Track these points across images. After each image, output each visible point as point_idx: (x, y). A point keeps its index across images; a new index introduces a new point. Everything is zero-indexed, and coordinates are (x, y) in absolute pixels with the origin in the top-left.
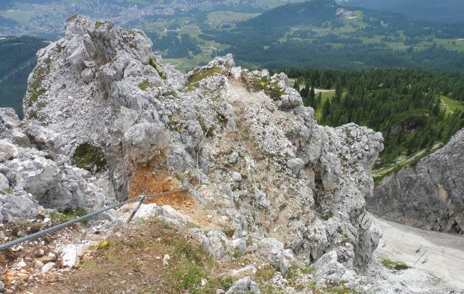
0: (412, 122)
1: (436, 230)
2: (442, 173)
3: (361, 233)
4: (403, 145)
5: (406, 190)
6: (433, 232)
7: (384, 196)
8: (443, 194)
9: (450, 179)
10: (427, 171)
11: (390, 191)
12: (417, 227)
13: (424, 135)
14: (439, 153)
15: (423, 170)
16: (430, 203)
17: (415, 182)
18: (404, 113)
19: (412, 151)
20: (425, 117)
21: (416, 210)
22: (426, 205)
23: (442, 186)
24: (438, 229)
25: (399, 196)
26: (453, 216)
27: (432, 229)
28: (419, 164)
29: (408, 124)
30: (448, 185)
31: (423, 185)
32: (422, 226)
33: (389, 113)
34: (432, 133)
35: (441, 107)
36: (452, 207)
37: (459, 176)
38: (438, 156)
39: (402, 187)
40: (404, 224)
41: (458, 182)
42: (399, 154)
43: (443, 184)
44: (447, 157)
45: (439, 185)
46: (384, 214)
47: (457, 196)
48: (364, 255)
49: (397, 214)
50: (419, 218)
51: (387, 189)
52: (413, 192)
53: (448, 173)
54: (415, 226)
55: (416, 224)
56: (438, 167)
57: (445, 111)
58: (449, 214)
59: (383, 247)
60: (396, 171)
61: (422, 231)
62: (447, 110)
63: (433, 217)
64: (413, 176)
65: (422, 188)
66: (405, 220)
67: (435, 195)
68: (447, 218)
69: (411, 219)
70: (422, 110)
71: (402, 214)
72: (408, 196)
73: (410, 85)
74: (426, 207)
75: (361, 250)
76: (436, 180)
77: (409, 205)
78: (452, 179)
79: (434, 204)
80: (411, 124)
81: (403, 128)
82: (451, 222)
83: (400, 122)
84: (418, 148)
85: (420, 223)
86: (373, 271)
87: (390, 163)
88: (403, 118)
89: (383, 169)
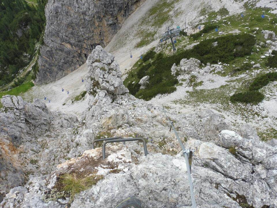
0: (23, 23)
1: (81, 65)
2: (58, 36)
3: (23, 112)
4: (31, 38)
5: (52, 58)
6: (81, 66)
7: (47, 70)
8: (68, 46)
9: (64, 36)
10: (51, 41)
11: (47, 66)
12: (73, 71)
13: (35, 25)
14: (48, 28)
15: (50, 42)
16: (68, 55)
17: (52, 51)
18: (14, 20)
19: (38, 38)
20: (26, 15)
21: (66, 63)
22: (67, 57)
23: (64, 43)
24: (82, 63)
25: (53, 64)
26: (81, 52)
27: (80, 65)
28: (45, 41)
29: (22, 25)
30: (66, 40)
31: (57, 49)
32: (75, 68)
33: (7, 26)
34: (38, 21)
35: (29, 5)
36: (77, 48)
37: (66, 32)
38: (48, 29)
39: (49, 59)
40: (67, 74)
41: (68, 35)
42: (34, 44)
43: (64, 41)
44: (52, 27)
45: (63, 43)
46: (56, 78)
47: (74, 42)
48: (43, 121)
49: (60, 73)
50: (70, 66)
51: (44, 66)
52: (55, 56)
53: (60, 34)
54: (72, 71)
55: (72, 70)
56: (54, 35)
57: (33, 6)
58: (79, 53)
59: (68, 94)
60: (39, 54)
61: (77, 70)
62: (34, 4)
63: (75, 60)
64: (48, 49)
65: (58, 51)
66: (66, 72)
67: (66, 50)
68: (80, 55)
69: (68, 69)
70: (21, 12)
71: (62, 71)
72: (56, 60)
73: (3, 3)
74: (68, 58)
75: (37, 121)
76: (59, 42)
77: (61, 64)
78: (65, 36)
79: (69, 54)
80: (23, 24)
81: (22, 29)
82: (83, 56)
83: (17, 27)
84: (39, 34)
85: (73, 68)
86: (59, 123)
87: (35, 52)
88: (16, 24)
89: (34, 58)
